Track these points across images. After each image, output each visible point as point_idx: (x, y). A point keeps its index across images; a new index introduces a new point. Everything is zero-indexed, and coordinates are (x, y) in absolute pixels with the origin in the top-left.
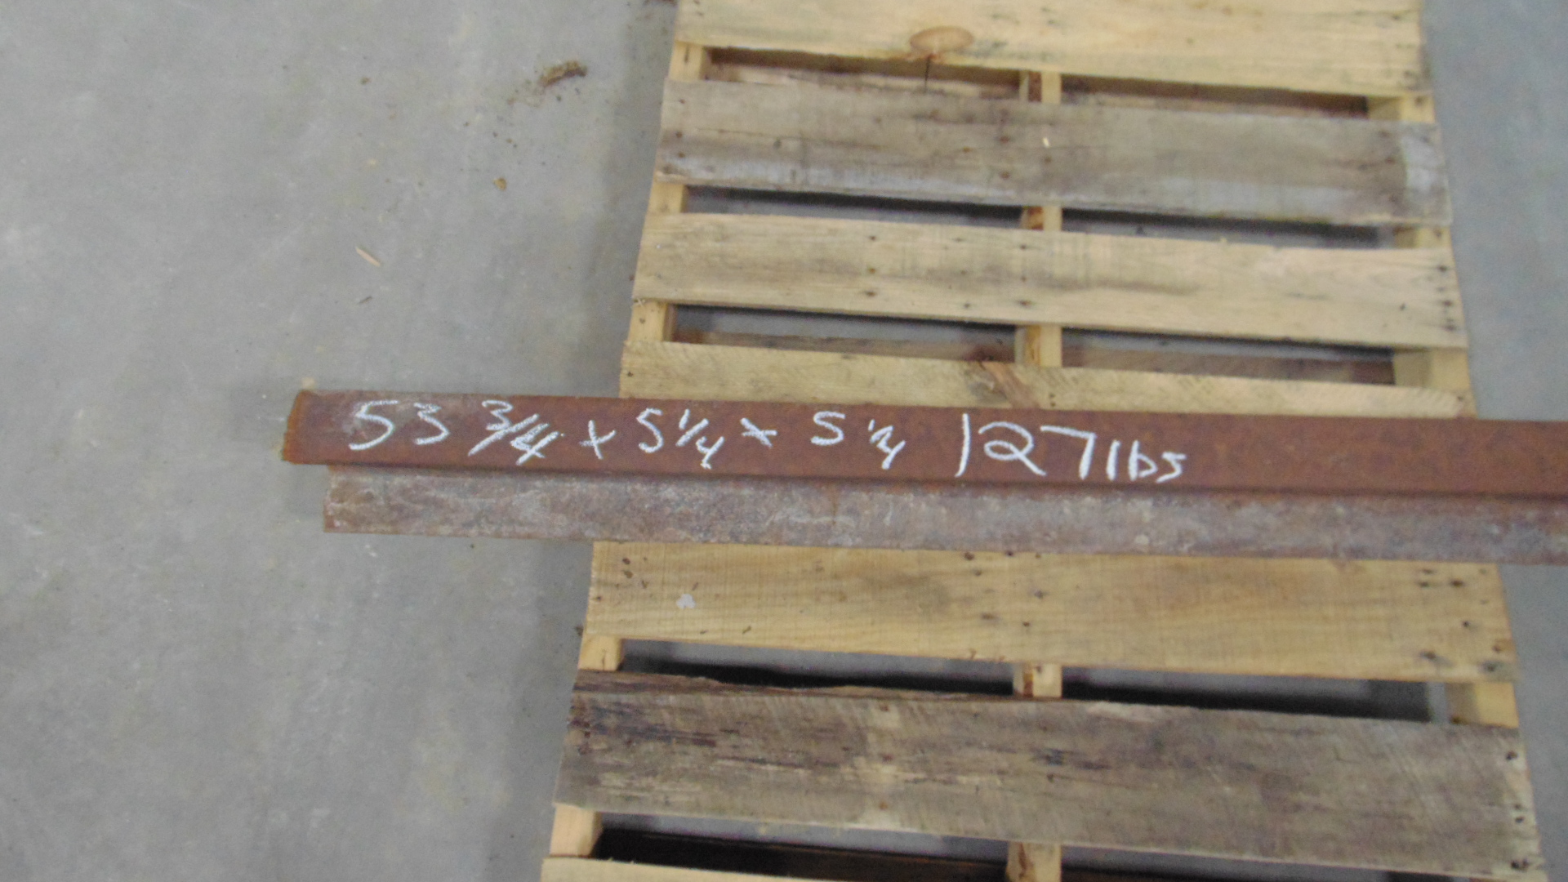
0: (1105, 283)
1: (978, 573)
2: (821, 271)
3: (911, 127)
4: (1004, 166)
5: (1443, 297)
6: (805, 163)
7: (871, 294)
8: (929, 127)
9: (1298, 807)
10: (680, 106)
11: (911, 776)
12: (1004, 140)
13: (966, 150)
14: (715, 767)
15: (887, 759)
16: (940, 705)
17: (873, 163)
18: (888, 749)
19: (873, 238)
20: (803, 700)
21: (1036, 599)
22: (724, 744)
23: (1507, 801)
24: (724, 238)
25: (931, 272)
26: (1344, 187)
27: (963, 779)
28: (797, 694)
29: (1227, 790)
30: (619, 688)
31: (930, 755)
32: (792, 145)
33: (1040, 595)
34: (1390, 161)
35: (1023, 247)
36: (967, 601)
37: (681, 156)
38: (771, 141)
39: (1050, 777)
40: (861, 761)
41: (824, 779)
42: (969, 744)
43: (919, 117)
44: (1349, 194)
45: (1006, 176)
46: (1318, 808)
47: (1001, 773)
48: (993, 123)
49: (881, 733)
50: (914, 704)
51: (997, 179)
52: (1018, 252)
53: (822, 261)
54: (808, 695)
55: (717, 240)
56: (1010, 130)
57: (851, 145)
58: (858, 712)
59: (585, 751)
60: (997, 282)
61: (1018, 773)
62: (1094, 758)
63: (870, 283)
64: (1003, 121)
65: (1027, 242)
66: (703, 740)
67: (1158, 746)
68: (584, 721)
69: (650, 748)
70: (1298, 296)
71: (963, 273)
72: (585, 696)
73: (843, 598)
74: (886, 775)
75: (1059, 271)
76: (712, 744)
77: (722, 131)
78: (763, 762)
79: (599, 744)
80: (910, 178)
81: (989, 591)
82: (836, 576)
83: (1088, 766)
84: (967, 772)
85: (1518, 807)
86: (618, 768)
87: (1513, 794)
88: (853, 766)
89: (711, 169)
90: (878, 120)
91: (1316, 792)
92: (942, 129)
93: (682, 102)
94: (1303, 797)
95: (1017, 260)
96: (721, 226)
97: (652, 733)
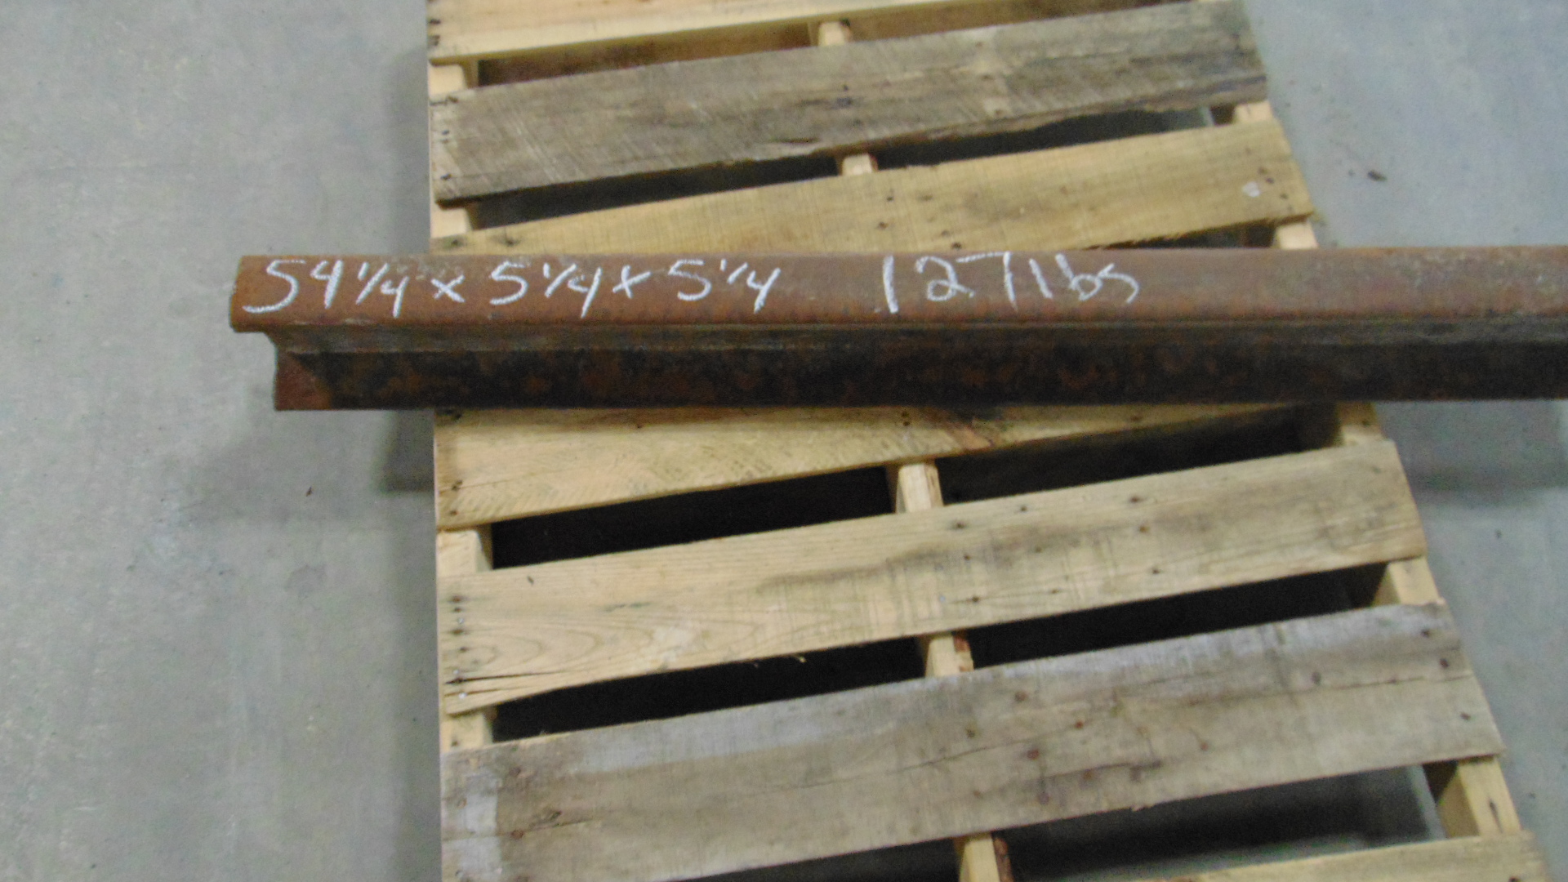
0: (871, 573)
1: (945, 233)
2: (1200, 517)
3: (1160, 745)
4: (1025, 712)
5: (463, 640)
6: (1272, 657)
7: (1135, 500)
8: (1137, 752)
9: (634, 105)
10: (1467, 710)
11: (962, 69)
12: (1034, 754)
13: (1079, 725)
14: (1122, 47)
15: (986, 77)
16: (951, 123)
17: (1186, 677)
18: (987, 85)
19: (1156, 572)
20: (1070, 105)
21: (885, 221)
22: (1124, 61)
23: (454, 144)
24: (1324, 533)
25: (1075, 543)
26: (581, 778)
27: (918, 74)
28: (1077, 109)
29: (694, 106)
30: (1228, 86)
31: (951, 86)
32: (1300, 680)
33: (882, 225)
34: (517, 835)
35: (976, 600)
36: (948, 208)
37: (1426, 633)
38: (1326, 681)
39: (846, 88)
40: (1007, 72)
41: (1033, 54)
42: (920, 99)
43: (1156, 765)
44: (572, 770)
45: (1020, 698)
46: (617, 107)
47: (887, 84)
48: (1054, 779)
49: (996, 93)
50: (975, 119)
51: (1029, 689)
52: (981, 592)
53: (1204, 529)
54: (1067, 111)
55: (1332, 527)
56: (1030, 770)
57: (1228, 699)
58: (1023, 106)
59: (1236, 36)
60: (997, 548)
61: (875, 86)
62: (810, 109)
63: (1140, 513)
64: (1042, 782)
65: (973, 608)
66: (1142, 62)
67: (756, 127)
68: (1245, 56)
69: (1183, 49)
70: (637, 605)
71: (1038, 550)
72: (1253, 73)
73: (1063, 190)
74: (982, 66)
75: (927, 578)
76: (1133, 61)
77: (1394, 682)
78: (1087, 56)
79: (1226, 42)
80: (1137, 667)
81: (931, 220)
82: (1076, 206)
83: (816, 102)
84: (916, 80)
85: (446, 142)
86: (1203, 30)
87: (449, 151)
88: (1012, 67)
89: (1383, 623)
90: (1204, 747)
91: (619, 119)
92: (1118, 753)
93: (1466, 717)
94: (629, 113)
95: (979, 579)
96: (1335, 548)
97: (1186, 59)
